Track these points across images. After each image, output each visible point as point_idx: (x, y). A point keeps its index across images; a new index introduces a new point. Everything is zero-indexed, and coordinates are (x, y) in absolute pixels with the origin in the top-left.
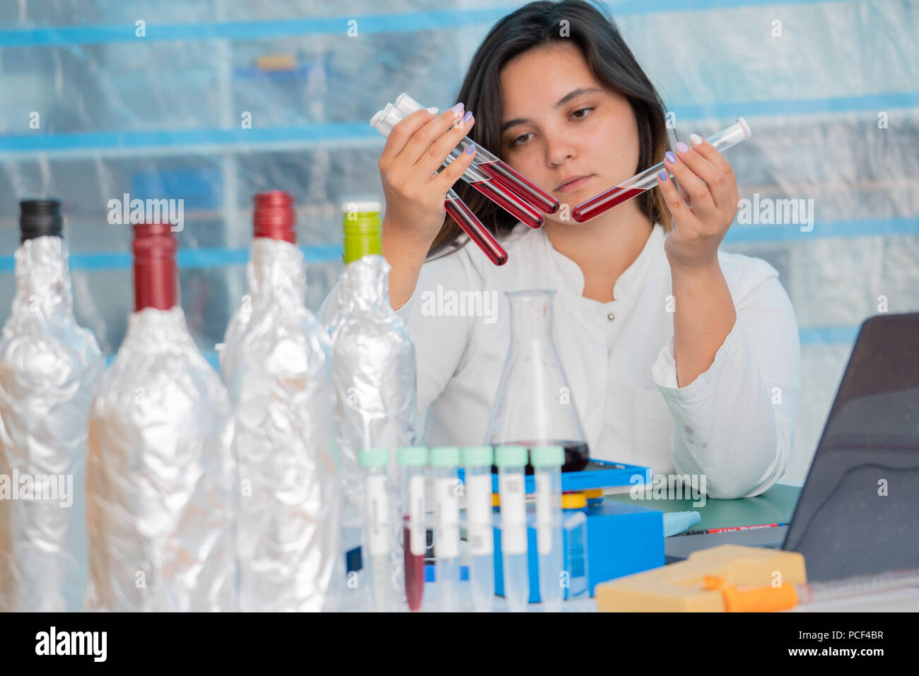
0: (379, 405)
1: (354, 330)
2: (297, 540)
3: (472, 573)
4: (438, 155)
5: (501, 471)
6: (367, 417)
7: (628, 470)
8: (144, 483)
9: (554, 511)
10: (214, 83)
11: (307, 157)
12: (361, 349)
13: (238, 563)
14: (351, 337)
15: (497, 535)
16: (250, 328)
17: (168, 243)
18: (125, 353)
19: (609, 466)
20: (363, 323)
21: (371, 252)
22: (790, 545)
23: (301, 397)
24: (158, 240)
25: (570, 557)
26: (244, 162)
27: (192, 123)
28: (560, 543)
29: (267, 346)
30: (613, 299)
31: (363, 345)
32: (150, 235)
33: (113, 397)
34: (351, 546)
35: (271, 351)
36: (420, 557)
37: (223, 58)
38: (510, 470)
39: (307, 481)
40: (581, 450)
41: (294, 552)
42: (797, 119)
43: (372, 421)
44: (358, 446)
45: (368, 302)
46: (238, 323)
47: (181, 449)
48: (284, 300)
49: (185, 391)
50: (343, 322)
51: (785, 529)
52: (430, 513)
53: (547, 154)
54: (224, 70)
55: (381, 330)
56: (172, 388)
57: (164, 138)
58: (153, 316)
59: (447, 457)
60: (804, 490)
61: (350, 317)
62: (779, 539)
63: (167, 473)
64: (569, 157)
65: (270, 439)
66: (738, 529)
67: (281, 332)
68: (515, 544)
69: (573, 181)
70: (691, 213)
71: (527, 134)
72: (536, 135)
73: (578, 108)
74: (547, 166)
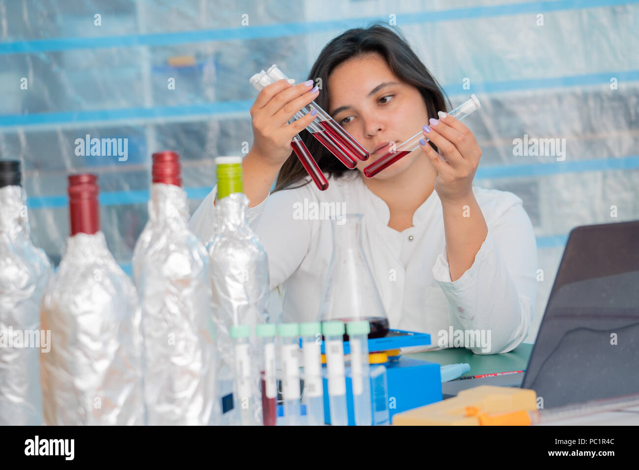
0: (244, 296)
1: (225, 245)
2: (186, 390)
3: (309, 410)
4: (290, 112)
5: (327, 338)
6: (235, 304)
7: (416, 336)
8: (79, 354)
9: (363, 365)
10: (139, 77)
11: (203, 125)
12: (230, 258)
13: (146, 407)
14: (223, 250)
15: (325, 382)
16: (151, 245)
17: (92, 188)
18: (64, 265)
19: (403, 333)
20: (231, 240)
21: (236, 191)
22: (527, 385)
23: (187, 292)
24: (85, 186)
25: (374, 397)
26: (161, 130)
27: (124, 104)
28: (368, 387)
29: (163, 257)
30: (413, 226)
31: (232, 255)
32: (80, 183)
33: (56, 295)
34: (225, 393)
35: (165, 260)
36: (273, 400)
37: (144, 59)
38: (333, 338)
39: (192, 349)
40: (383, 324)
41: (184, 398)
42: (540, 92)
43: (238, 307)
44: (229, 324)
45: (234, 225)
46: (143, 242)
47: (104, 329)
48: (174, 226)
49: (106, 289)
50: (217, 239)
51: (523, 374)
52: (278, 370)
53: (364, 129)
54: (146, 68)
55: (244, 244)
56: (97, 288)
57: (104, 115)
58: (83, 238)
59: (290, 330)
60: (535, 346)
61: (223, 235)
62: (519, 381)
63: (95, 346)
64: (380, 130)
65: (166, 321)
66: (496, 375)
67: (172, 247)
68: (337, 389)
69: (382, 147)
70: (447, 164)
71: (349, 117)
72: (356, 117)
73: (382, 96)
74: (365, 138)
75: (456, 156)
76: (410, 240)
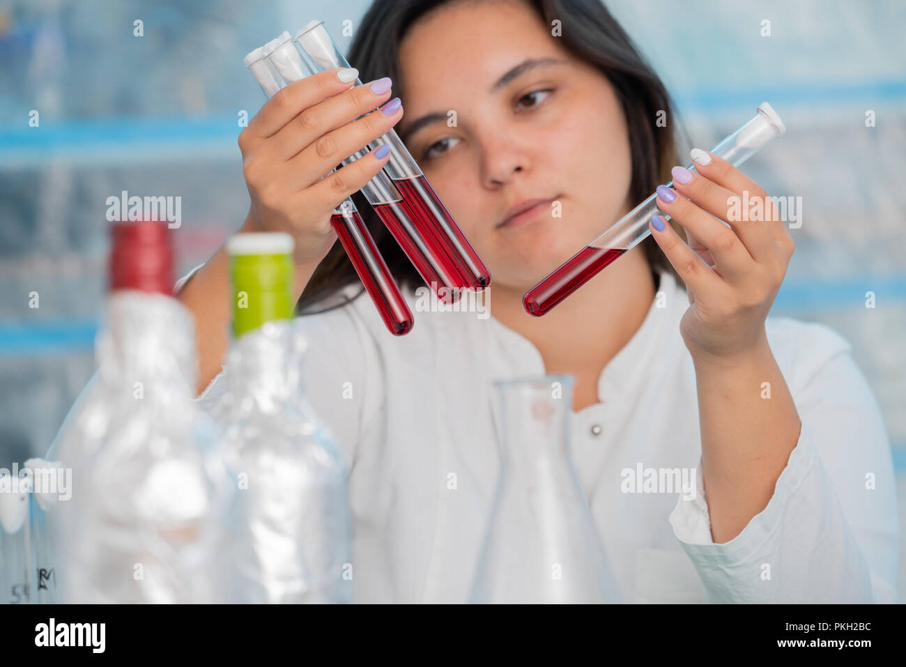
0: (297, 568)
1: (251, 447)
4: (328, 156)
12: (265, 477)
14: (251, 457)
16: (106, 440)
21: (277, 317)
23: (193, 556)
29: (135, 470)
30: (598, 401)
31: (268, 470)
35: (141, 479)
45: (274, 399)
50: (233, 431)
53: (483, 167)
55: (296, 446)
61: (245, 423)
64: (519, 169)
67: (161, 446)
69: (526, 210)
70: (718, 278)
71: (447, 139)
72: (462, 140)
73: (526, 91)
74: (484, 188)
75: (737, 256)
76: (595, 434)
